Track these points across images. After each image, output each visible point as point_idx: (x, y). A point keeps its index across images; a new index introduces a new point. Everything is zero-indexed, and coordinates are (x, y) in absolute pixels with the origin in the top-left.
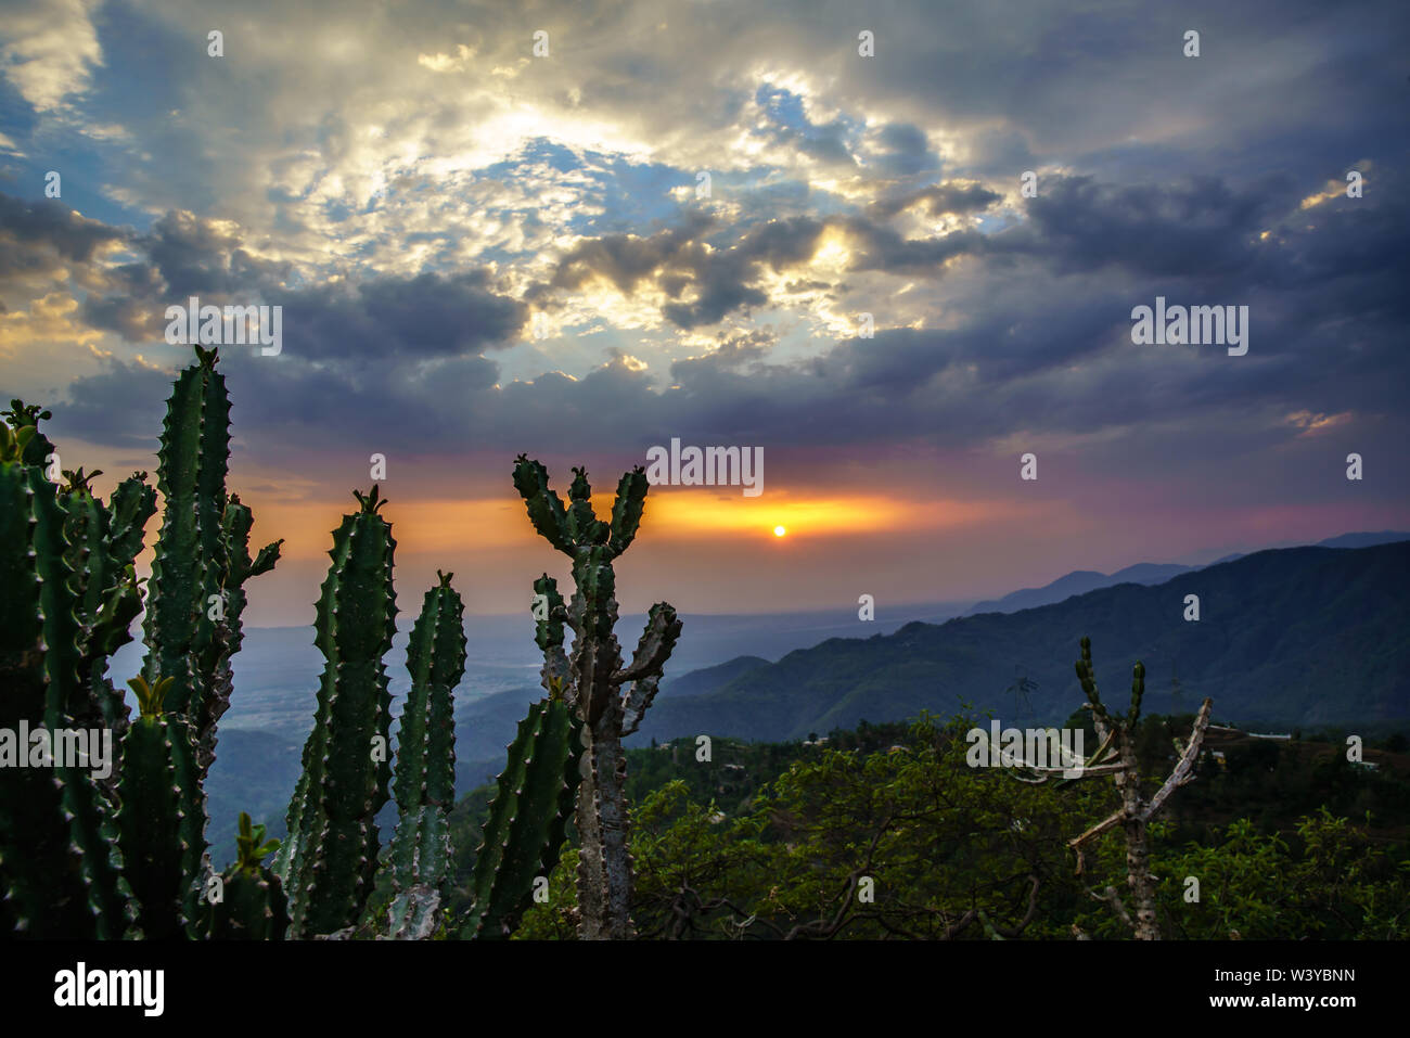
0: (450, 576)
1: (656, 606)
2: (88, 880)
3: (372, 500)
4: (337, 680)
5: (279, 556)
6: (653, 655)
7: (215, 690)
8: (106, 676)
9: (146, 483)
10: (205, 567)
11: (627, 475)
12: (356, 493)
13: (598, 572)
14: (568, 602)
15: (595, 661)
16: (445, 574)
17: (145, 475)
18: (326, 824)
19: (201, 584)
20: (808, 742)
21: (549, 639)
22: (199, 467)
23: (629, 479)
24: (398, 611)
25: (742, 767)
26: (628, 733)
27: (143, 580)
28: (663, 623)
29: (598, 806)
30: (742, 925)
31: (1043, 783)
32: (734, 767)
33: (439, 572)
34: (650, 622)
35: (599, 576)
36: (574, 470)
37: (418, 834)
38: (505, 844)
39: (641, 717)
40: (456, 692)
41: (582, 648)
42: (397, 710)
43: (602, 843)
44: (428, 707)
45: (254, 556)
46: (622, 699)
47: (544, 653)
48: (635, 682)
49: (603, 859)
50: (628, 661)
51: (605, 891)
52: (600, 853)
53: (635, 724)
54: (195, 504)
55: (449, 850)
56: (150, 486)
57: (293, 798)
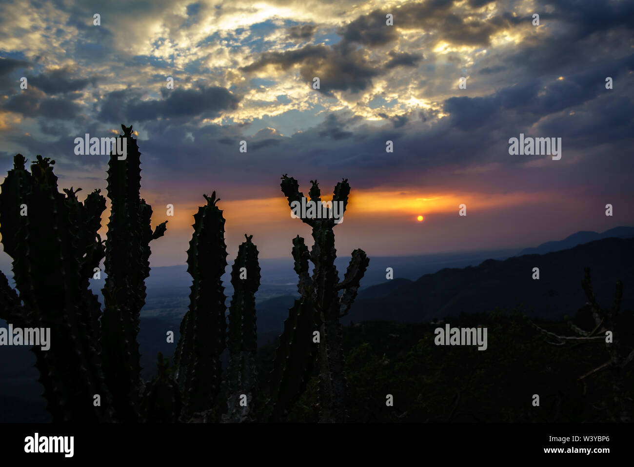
0: (251, 237)
1: (355, 251)
2: (89, 383)
3: (212, 200)
4: (199, 289)
5: (166, 229)
6: (355, 276)
7: (139, 295)
8: (89, 288)
9: (100, 194)
10: (132, 235)
11: (339, 183)
12: (205, 196)
13: (326, 234)
14: (310, 249)
15: (325, 279)
16: (248, 236)
17: (100, 191)
18: (196, 359)
19: (131, 243)
20: (433, 323)
21: (301, 268)
22: (126, 185)
23: (340, 185)
24: (228, 254)
25: (398, 336)
26: (343, 315)
27: (103, 242)
28: (359, 259)
29: (328, 352)
30: (400, 416)
31: (563, 345)
32: (394, 335)
33: (246, 235)
34: (352, 259)
35: (326, 235)
36: (312, 182)
37: (240, 365)
38: (284, 370)
39: (349, 308)
40: (256, 294)
41: (318, 272)
42: (228, 304)
43: (331, 371)
44: (243, 302)
45: (153, 229)
46: (339, 298)
47: (298, 275)
48: (345, 290)
49: (331, 379)
50: (342, 278)
51: (333, 395)
52: (330, 376)
53: (346, 311)
54: (126, 204)
55: (255, 373)
56: (102, 196)
57: (176, 349)
